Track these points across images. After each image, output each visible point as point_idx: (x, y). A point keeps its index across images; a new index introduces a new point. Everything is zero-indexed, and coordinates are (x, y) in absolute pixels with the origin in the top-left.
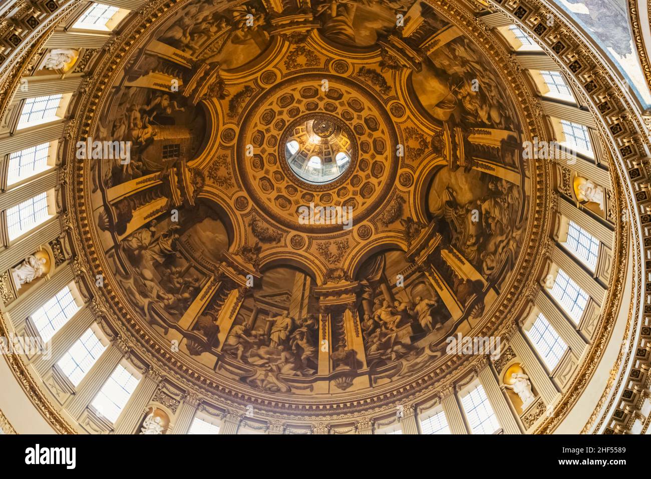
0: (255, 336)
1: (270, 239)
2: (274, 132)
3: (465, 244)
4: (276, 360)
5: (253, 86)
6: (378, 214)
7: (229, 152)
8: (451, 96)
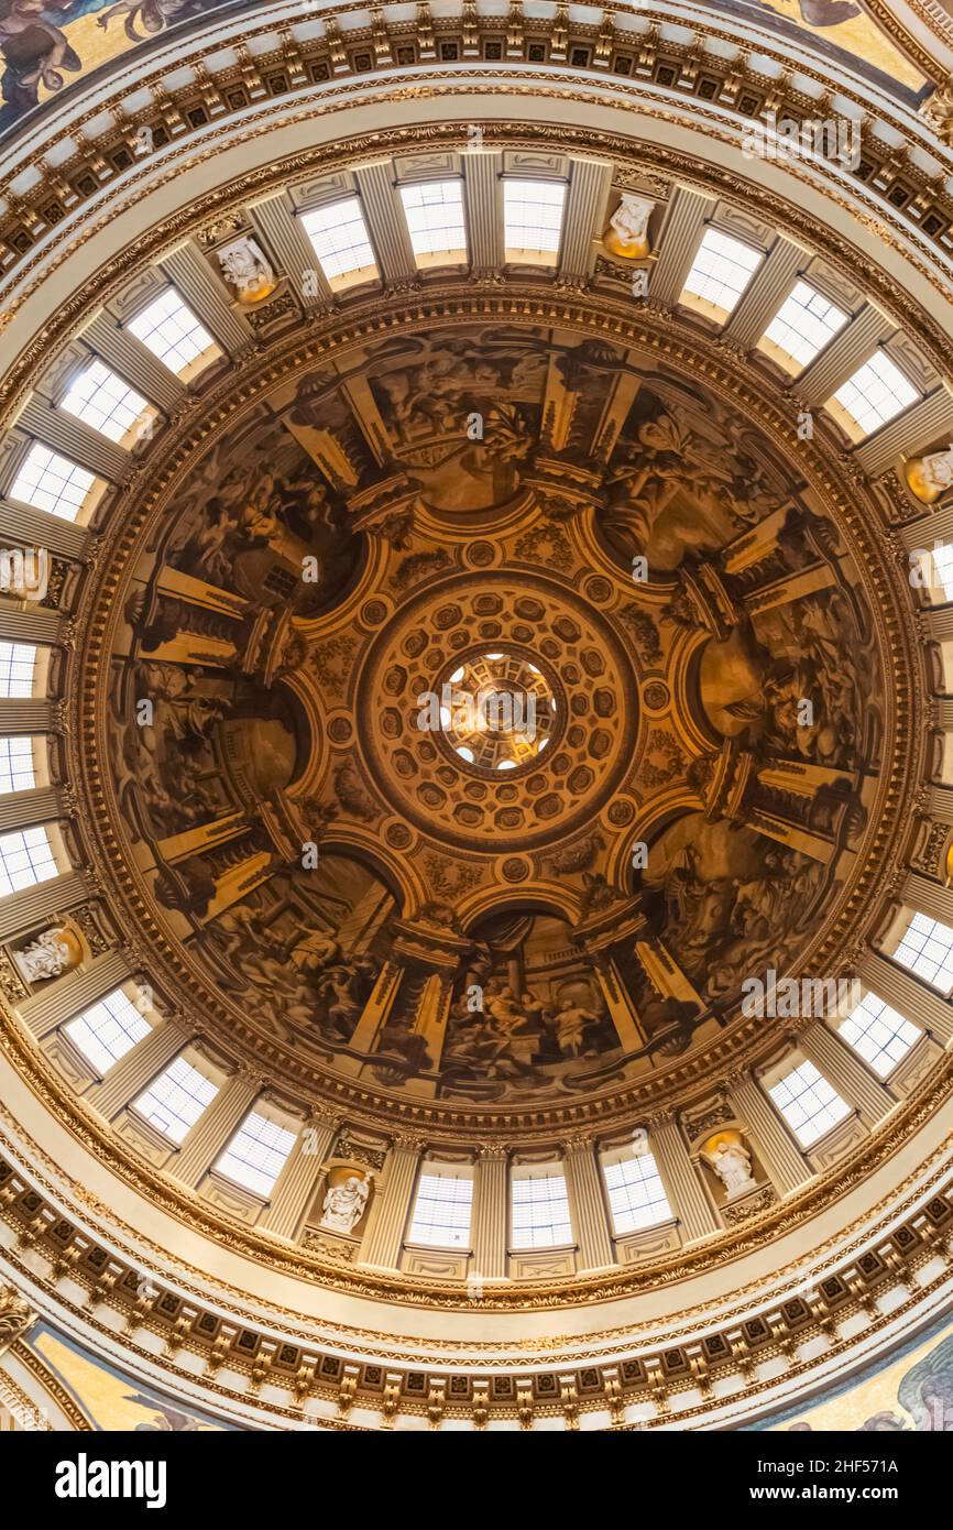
0: (268, 939)
1: (354, 808)
2: (445, 646)
3: (684, 942)
4: (287, 991)
5: (451, 555)
6: (550, 851)
7: (361, 639)
8: (758, 698)
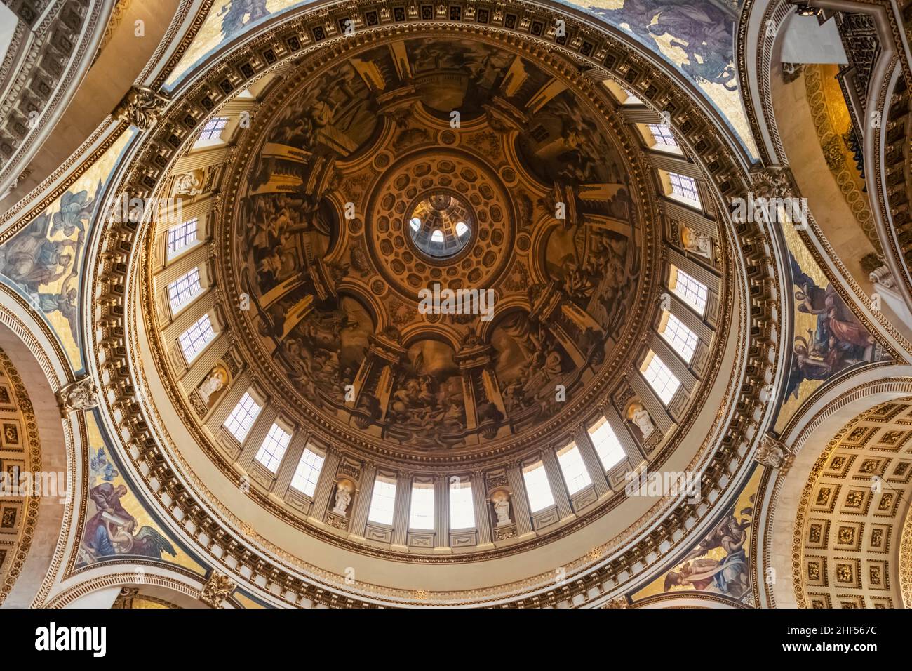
0: (332, 89)
1: (402, 138)
5: (528, 227)
6: (364, 246)
8: (424, 372)
